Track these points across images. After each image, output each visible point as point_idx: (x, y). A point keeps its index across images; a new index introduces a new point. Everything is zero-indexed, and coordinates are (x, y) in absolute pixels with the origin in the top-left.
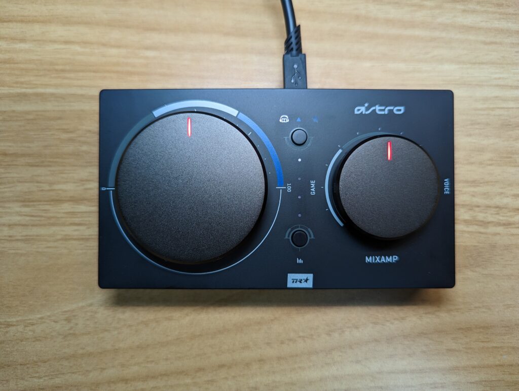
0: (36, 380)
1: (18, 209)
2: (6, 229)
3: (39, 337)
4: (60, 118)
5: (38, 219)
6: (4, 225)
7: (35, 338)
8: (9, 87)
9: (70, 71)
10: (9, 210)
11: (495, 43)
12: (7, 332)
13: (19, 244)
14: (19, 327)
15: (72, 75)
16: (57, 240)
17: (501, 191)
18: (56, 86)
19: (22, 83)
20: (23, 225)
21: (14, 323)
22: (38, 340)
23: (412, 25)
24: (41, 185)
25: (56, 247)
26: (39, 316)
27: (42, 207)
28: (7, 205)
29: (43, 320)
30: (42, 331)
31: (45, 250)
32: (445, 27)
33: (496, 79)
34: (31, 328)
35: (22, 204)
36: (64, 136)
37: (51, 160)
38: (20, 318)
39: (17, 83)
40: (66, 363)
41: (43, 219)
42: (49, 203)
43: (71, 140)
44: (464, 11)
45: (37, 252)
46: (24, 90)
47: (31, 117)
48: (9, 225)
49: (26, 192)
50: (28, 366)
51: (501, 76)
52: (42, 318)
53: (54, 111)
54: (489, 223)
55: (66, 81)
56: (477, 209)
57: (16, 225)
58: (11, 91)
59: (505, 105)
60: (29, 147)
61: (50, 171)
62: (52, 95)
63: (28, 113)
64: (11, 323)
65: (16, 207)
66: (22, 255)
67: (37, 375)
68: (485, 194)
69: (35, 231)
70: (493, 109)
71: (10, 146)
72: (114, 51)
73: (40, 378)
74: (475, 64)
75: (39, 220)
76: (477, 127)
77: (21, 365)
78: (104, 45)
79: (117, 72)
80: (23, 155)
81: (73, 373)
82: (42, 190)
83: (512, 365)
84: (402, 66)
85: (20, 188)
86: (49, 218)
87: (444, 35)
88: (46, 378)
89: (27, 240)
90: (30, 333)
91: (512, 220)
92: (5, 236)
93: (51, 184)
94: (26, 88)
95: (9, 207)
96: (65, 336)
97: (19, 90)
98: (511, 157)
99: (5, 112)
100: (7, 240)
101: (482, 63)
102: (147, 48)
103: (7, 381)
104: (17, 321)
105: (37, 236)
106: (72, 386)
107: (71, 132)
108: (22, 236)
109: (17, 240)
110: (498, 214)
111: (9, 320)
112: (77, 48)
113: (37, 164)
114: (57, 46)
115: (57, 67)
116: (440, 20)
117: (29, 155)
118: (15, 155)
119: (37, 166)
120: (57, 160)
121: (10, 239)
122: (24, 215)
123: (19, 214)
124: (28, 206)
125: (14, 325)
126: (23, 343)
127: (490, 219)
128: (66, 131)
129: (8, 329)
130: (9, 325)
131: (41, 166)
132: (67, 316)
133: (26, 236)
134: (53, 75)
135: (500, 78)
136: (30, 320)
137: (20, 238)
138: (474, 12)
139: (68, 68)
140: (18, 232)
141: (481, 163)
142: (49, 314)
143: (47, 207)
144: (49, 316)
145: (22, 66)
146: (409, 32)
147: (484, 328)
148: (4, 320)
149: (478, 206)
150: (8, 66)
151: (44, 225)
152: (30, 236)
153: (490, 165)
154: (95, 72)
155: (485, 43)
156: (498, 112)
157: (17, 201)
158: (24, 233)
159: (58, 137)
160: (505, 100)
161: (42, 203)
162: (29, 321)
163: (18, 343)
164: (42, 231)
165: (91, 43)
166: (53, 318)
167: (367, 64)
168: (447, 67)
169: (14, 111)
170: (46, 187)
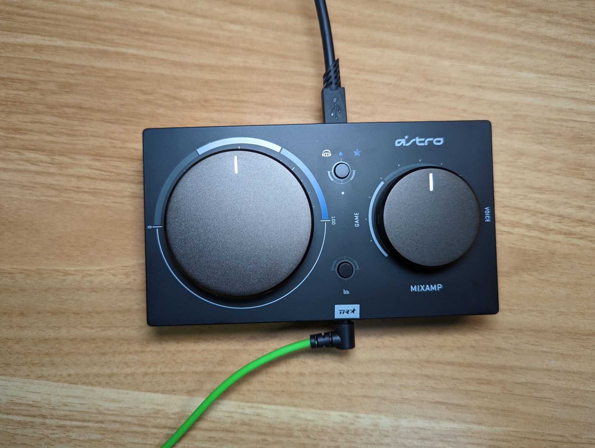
0: (88, 330)
1: (89, 162)
2: (74, 179)
3: (97, 288)
4: (139, 79)
5: (108, 174)
6: (73, 176)
7: (92, 288)
8: (91, 42)
9: (153, 35)
10: (79, 163)
11: (576, 57)
12: (64, 280)
13: (87, 197)
14: (77, 276)
15: (155, 39)
16: (124, 197)
17: (565, 200)
18: (138, 47)
19: (104, 40)
20: (92, 178)
21: (73, 273)
22: (94, 291)
23: (495, 29)
24: (114, 141)
25: (123, 203)
26: (99, 268)
27: (113, 163)
28: (77, 157)
29: (102, 273)
30: (100, 283)
31: (112, 205)
32: (528, 36)
33: (572, 91)
34: (89, 278)
35: (93, 157)
36: (142, 97)
37: (127, 119)
38: (79, 268)
39: (99, 39)
40: (119, 316)
41: (113, 174)
42: (120, 160)
43: (149, 102)
44: (548, 22)
45: (104, 206)
46: (105, 48)
47: (111, 74)
48: (78, 177)
49: (98, 147)
50: (82, 315)
51: (578, 90)
52: (101, 270)
53: (133, 71)
54: (550, 230)
55: (149, 44)
56: (540, 216)
57: (85, 177)
58: (93, 47)
59: (578, 119)
60: (105, 104)
61: (124, 129)
62: (134, 55)
63: (107, 70)
64: (69, 272)
65: (87, 160)
66: (88, 207)
67: (90, 325)
68: (549, 202)
69: (103, 185)
70: (566, 121)
71: (86, 100)
72: (199, 21)
73: (92, 328)
74: (553, 74)
75: (109, 176)
76: (549, 136)
77: (74, 313)
78: (189, 13)
79: (200, 41)
80: (99, 111)
81: (126, 327)
82: (115, 147)
83: (559, 371)
84: (481, 68)
85: (93, 142)
86: (118, 174)
87: (525, 43)
88: (99, 329)
89: (94, 193)
90: (88, 284)
91: (573, 230)
92: (73, 187)
93: (124, 141)
94: (108, 46)
95: (80, 159)
96: (122, 291)
97: (100, 47)
98: (579, 170)
99: (84, 66)
100: (74, 191)
101: (561, 75)
102: (233, 22)
103: (60, 328)
104: (76, 271)
105: (105, 190)
106: (123, 339)
107: (150, 94)
108: (89, 189)
109: (85, 192)
110: (560, 223)
111: (67, 269)
112: (163, 13)
113: (112, 121)
114: (142, 9)
115: (140, 29)
116: (522, 28)
117: (104, 111)
118: (91, 109)
119: (112, 123)
120: (133, 119)
121: (78, 190)
122: (94, 169)
123: (89, 167)
124: (99, 160)
125: (72, 274)
126: (79, 292)
127: (552, 227)
128: (143, 92)
129: (65, 277)
130: (66, 274)
131: (116, 123)
132: (126, 271)
133: (94, 189)
134: (136, 37)
135: (576, 92)
136: (89, 271)
137: (88, 190)
138: (558, 24)
139: (151, 31)
140: (85, 184)
141: (549, 172)
142: (108, 267)
143: (118, 164)
144: (109, 269)
145: (105, 23)
146: (491, 36)
147: (534, 331)
148: (62, 268)
149: (542, 213)
150: (92, 22)
151: (113, 181)
152: (97, 189)
153: (558, 174)
154: (179, 38)
155: (566, 56)
156: (571, 124)
157: (87, 154)
158: (93, 186)
159: (136, 97)
160: (579, 113)
161: (113, 159)
162: (87, 272)
163: (74, 292)
164: (111, 186)
165: (177, 10)
166: (112, 271)
167: (447, 63)
168: (525, 74)
169: (93, 67)
170: (119, 144)
